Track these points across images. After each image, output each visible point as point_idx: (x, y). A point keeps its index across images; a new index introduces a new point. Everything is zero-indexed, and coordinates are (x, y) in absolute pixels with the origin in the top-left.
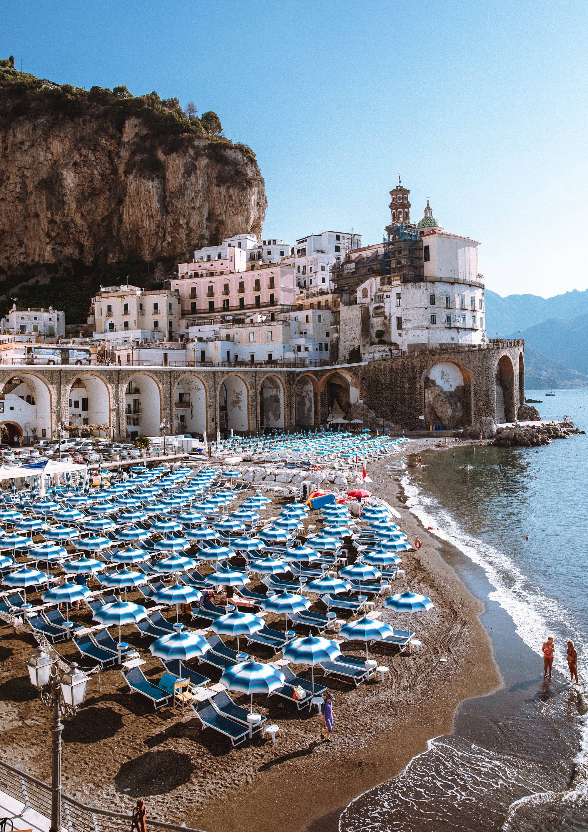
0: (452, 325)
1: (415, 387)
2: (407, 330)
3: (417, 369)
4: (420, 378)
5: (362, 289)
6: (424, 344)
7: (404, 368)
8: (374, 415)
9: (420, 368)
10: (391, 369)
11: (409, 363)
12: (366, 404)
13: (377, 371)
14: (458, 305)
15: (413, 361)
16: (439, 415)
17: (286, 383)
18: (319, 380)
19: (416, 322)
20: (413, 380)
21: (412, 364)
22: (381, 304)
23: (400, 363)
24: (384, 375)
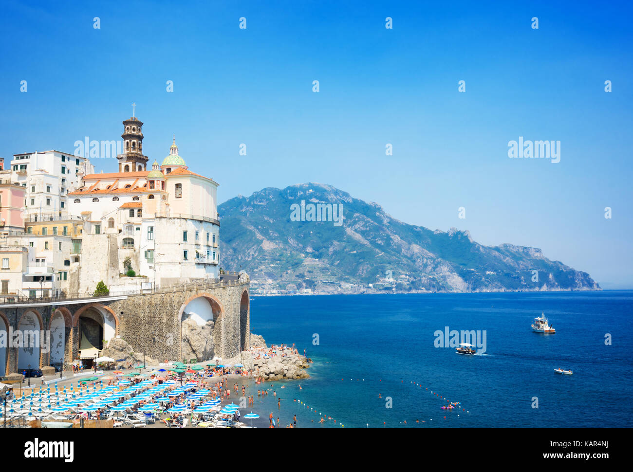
0: (200, 261)
1: (173, 321)
2: (161, 264)
3: (175, 303)
4: (178, 312)
5: (108, 219)
6: (177, 278)
7: (163, 303)
8: (132, 350)
9: (178, 303)
10: (150, 303)
11: (168, 298)
12: (124, 339)
13: (136, 306)
15: (171, 296)
16: (195, 349)
17: (43, 319)
18: (73, 315)
19: (169, 257)
20: (171, 315)
21: (171, 299)
22: (131, 237)
23: (159, 298)
24: (143, 310)
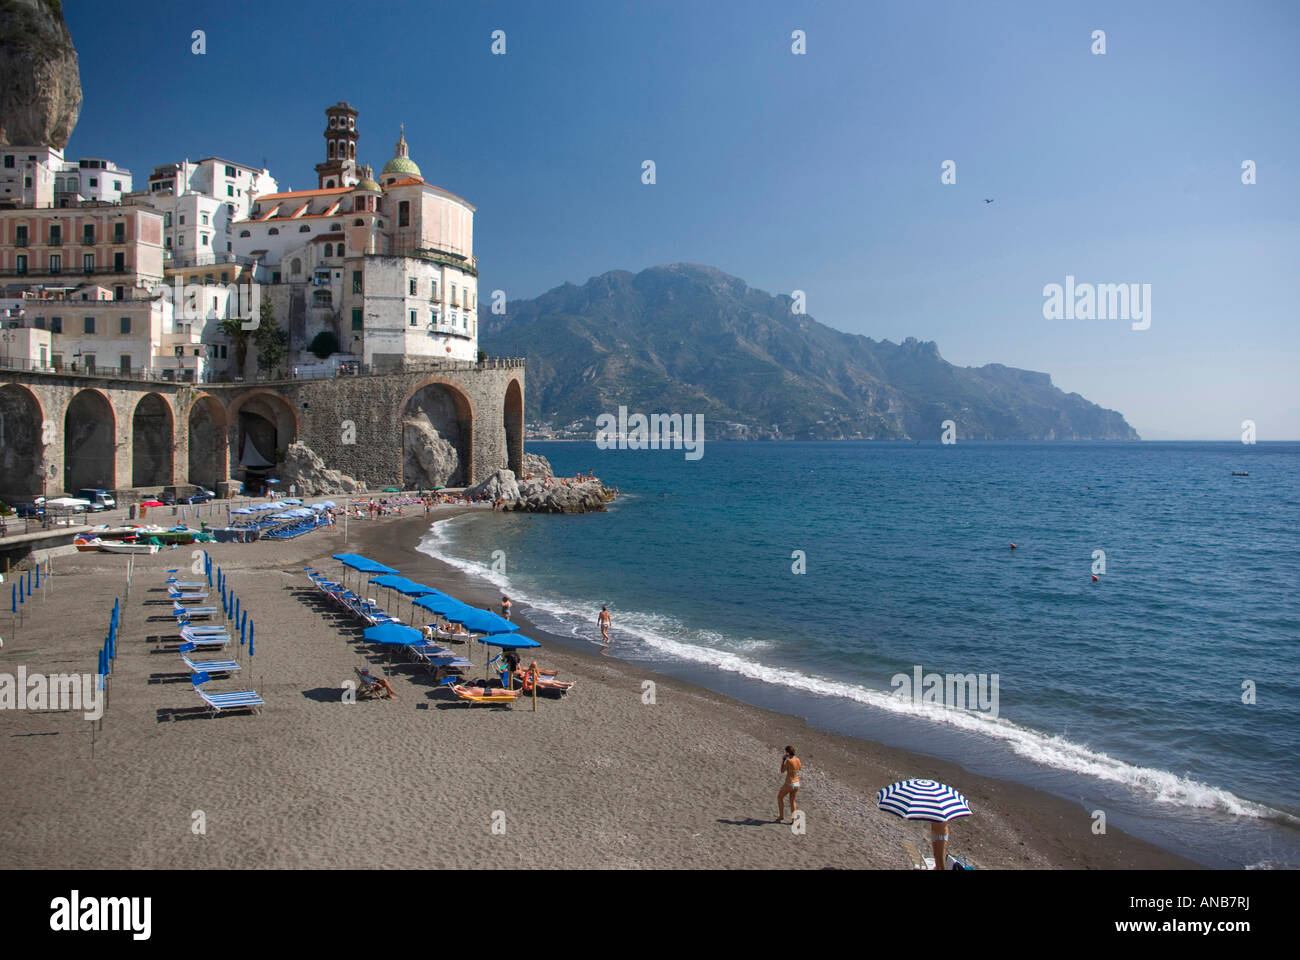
0: (440, 328)
1: (388, 421)
2: (372, 331)
3: (393, 393)
4: (397, 407)
5: (291, 260)
6: (399, 355)
8: (323, 465)
9: (397, 391)
11: (380, 382)
12: (309, 447)
13: (329, 394)
14: (448, 300)
16: (425, 467)
17: (175, 407)
18: (227, 405)
19: (386, 319)
20: (387, 412)
21: (386, 385)
22: (327, 288)
23: (366, 383)
24: (340, 400)
